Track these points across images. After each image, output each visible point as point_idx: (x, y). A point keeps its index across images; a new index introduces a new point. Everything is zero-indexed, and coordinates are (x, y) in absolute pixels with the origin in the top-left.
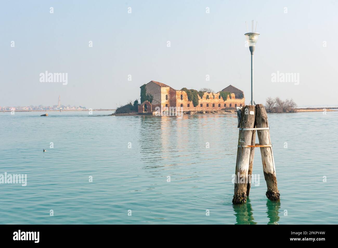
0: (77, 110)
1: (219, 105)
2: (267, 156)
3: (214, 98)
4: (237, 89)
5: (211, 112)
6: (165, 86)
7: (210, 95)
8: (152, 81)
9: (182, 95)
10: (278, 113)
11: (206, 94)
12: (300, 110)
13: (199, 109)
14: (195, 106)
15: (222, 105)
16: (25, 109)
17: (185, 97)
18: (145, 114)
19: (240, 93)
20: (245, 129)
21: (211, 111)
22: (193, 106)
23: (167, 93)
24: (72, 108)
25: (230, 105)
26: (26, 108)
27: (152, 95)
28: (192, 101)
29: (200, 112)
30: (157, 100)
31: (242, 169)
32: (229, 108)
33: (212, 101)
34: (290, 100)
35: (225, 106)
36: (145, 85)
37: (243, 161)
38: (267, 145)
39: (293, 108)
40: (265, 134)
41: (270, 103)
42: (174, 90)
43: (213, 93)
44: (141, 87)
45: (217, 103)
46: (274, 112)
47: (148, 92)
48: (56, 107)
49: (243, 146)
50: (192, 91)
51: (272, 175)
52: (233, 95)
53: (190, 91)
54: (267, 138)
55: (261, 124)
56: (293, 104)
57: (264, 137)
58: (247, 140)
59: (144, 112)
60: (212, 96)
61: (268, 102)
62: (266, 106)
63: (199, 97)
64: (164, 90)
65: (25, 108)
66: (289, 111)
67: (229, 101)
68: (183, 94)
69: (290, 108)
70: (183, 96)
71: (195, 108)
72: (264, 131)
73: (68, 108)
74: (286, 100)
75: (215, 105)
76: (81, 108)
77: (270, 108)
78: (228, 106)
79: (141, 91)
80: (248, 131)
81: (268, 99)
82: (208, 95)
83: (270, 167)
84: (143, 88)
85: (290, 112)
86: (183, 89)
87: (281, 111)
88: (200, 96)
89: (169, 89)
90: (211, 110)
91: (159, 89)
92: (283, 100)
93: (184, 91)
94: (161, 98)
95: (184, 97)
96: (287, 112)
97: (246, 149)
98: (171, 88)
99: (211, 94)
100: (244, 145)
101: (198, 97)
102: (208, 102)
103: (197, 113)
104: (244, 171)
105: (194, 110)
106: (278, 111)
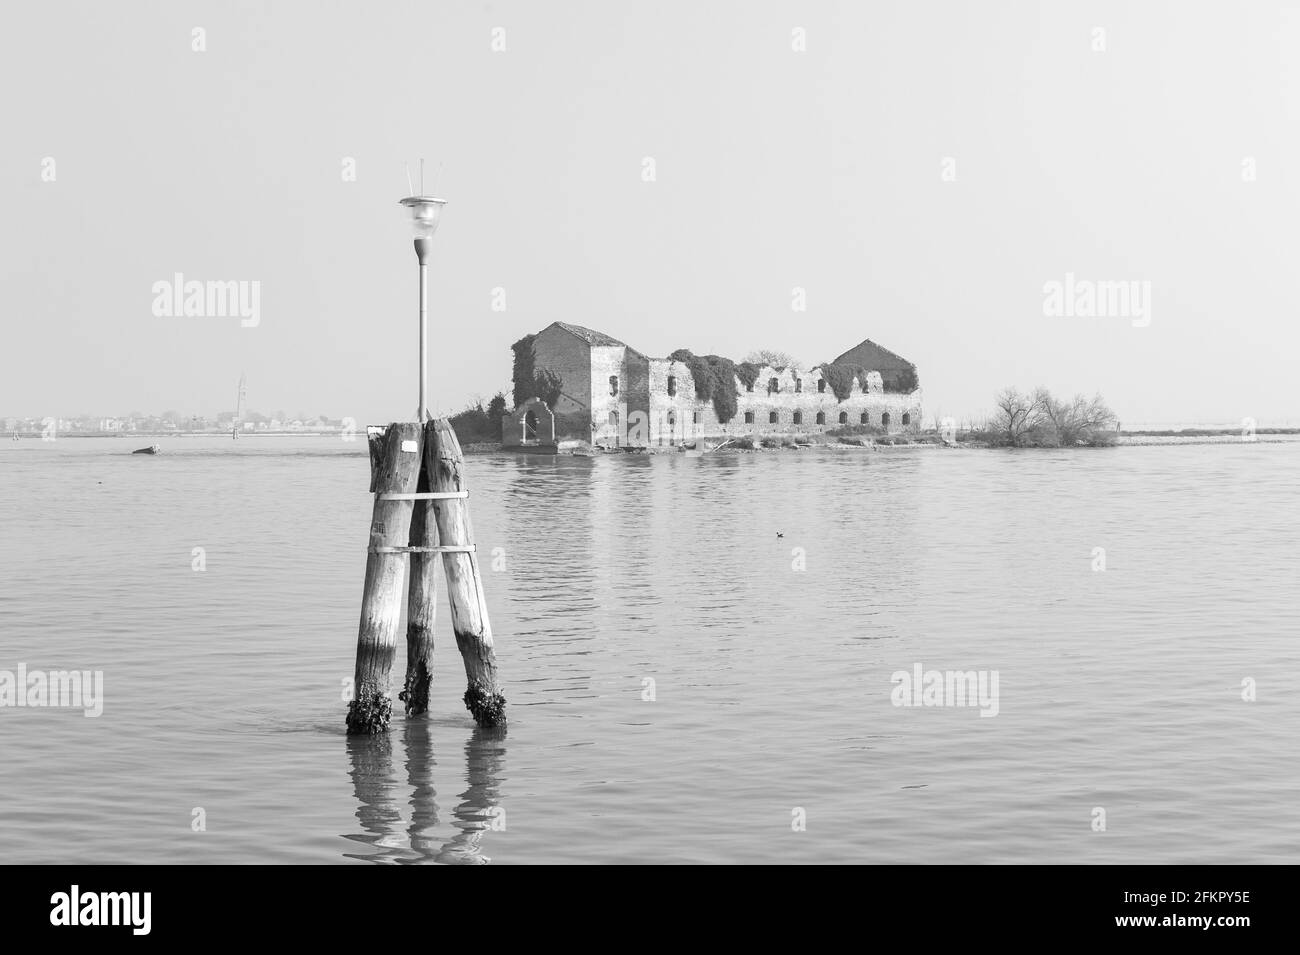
0: (310, 432)
1: (820, 418)
2: (458, 580)
3: (798, 390)
4: (893, 356)
5: (783, 445)
6: (608, 342)
7: (785, 379)
8: (556, 325)
9: (671, 380)
10: (1044, 447)
11: (764, 376)
12: (1134, 439)
13: (737, 429)
14: (722, 421)
15: (832, 417)
16: (108, 428)
17: (684, 386)
18: (528, 449)
19: (905, 371)
20: (385, 497)
21: (782, 439)
22: (717, 421)
23: (614, 370)
24: (291, 423)
25: (864, 417)
26: (110, 425)
27: (558, 378)
28: (711, 401)
29: (739, 441)
30: (577, 395)
31: (373, 620)
32: (855, 429)
33: (790, 402)
34: (1089, 401)
35: (841, 422)
36: (530, 339)
37: (379, 594)
38: (456, 545)
39: (1101, 429)
40: (450, 510)
41: (1014, 411)
42: (640, 357)
43: (794, 372)
44: (514, 347)
45: (812, 410)
46: (1030, 446)
47: (542, 364)
48: (231, 420)
49: (379, 550)
50: (713, 361)
51: (474, 638)
52: (874, 378)
53: (705, 364)
54: (459, 524)
55: (439, 480)
56: (1103, 415)
57: (448, 521)
58: (392, 530)
59: (524, 440)
60: (792, 383)
61: (1003, 406)
62: (999, 422)
63: (740, 387)
64: (605, 356)
65: (108, 421)
66: (1088, 441)
67: (857, 401)
68: (676, 375)
69: (1093, 429)
70: (676, 380)
71: (722, 426)
72: (449, 503)
73: (275, 423)
74: (1077, 399)
75: (804, 417)
76: (326, 425)
77: (1014, 427)
78: (854, 419)
79: (515, 361)
80: (395, 503)
81: (1004, 395)
82: (775, 379)
83: (469, 616)
84: (524, 350)
85: (1092, 445)
86: (678, 356)
87: (1056, 440)
88: (743, 383)
89: (622, 354)
90: (786, 435)
91: (582, 353)
92: (1063, 398)
93: (682, 361)
94: (590, 389)
95: (679, 384)
96: (1079, 446)
97: (389, 558)
98: (628, 350)
99: (787, 373)
100: (381, 546)
101: (734, 384)
102: (776, 405)
103: (729, 446)
104: (380, 627)
105: (718, 435)
106: (1043, 440)
